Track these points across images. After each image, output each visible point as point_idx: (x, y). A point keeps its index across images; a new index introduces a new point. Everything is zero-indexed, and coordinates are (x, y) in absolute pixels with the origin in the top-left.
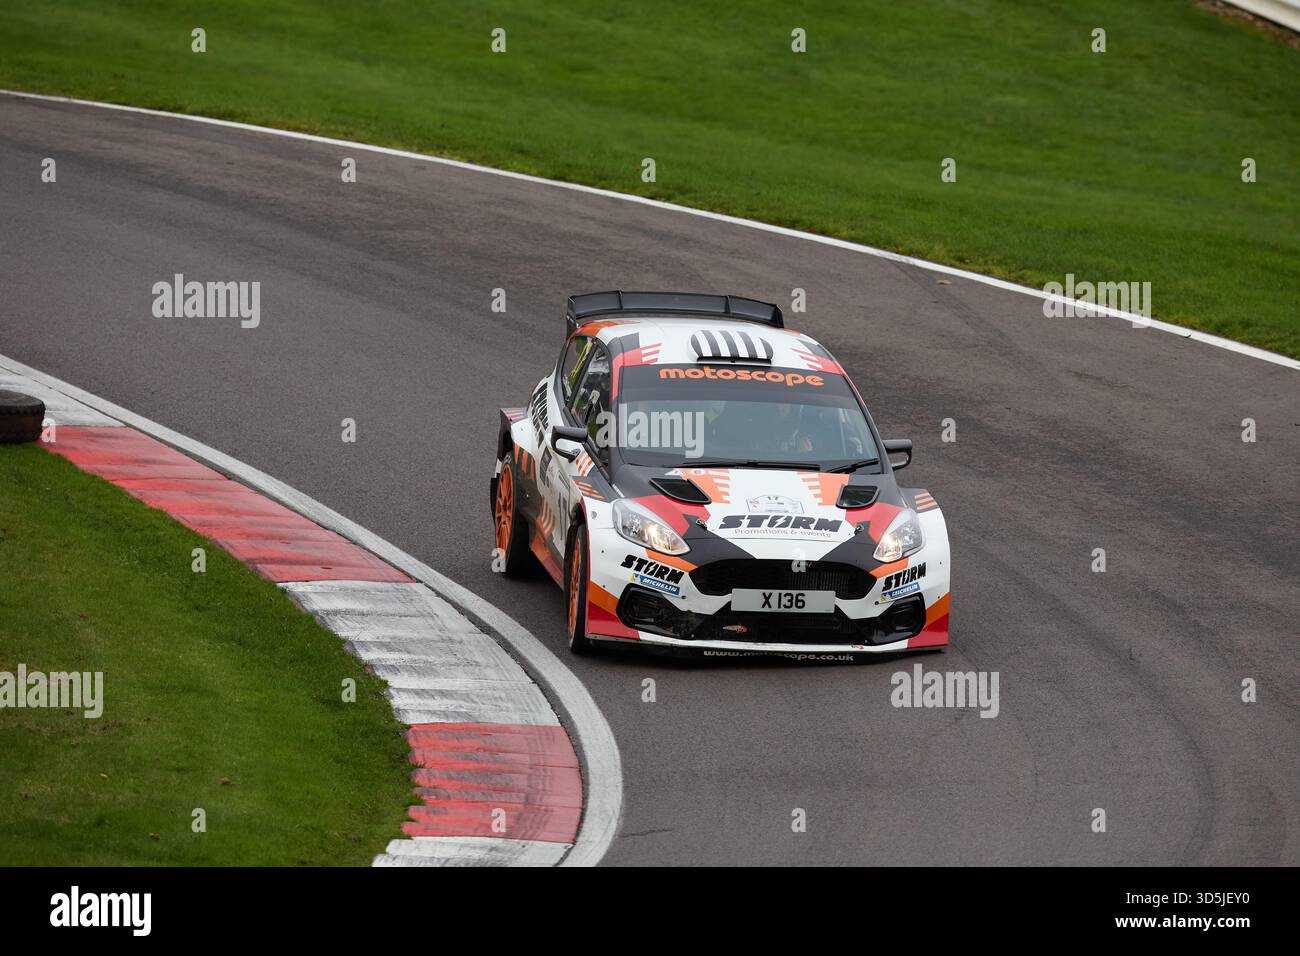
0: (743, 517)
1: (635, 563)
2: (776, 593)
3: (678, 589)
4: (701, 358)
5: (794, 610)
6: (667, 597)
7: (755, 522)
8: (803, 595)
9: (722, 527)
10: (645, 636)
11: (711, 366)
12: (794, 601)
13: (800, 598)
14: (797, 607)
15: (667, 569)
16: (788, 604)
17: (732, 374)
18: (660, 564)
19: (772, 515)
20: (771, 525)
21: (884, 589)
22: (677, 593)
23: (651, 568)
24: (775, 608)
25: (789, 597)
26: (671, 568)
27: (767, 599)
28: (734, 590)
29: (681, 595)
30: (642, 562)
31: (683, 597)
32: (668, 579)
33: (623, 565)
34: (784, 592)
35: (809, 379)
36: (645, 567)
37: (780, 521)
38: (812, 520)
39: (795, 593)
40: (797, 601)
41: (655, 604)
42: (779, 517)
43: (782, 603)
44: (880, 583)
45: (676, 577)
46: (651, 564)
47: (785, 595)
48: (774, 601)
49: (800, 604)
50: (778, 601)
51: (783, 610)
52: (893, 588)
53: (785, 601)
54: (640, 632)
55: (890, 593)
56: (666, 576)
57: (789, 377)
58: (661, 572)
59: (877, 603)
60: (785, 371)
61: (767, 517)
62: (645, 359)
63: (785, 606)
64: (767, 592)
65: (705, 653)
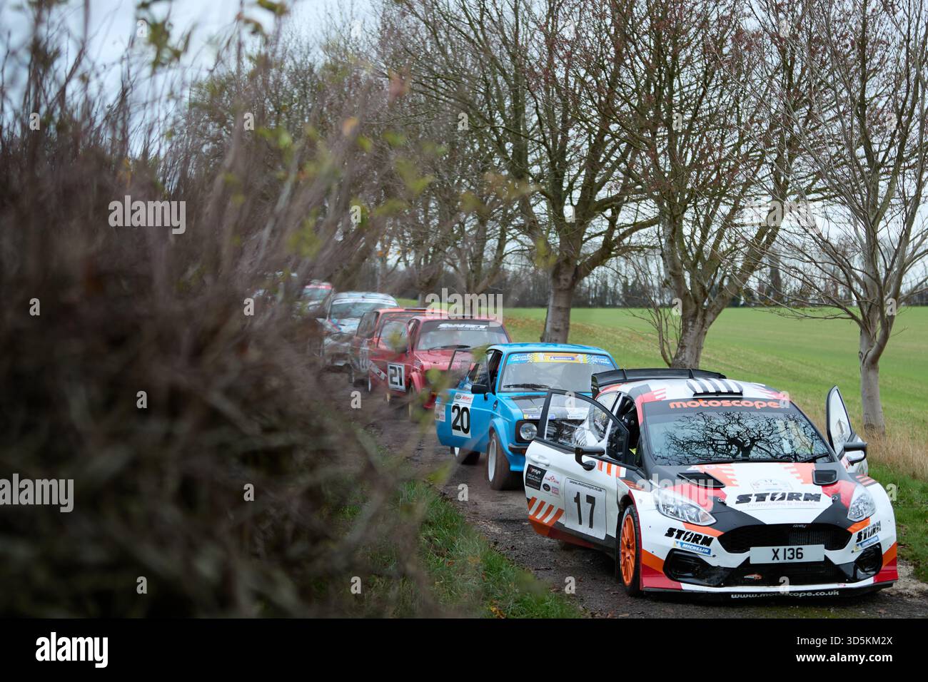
0: (751, 495)
1: (675, 533)
2: (782, 548)
3: (710, 550)
4: (696, 394)
5: (795, 560)
6: (702, 557)
7: (761, 498)
8: (801, 549)
9: (737, 503)
10: (686, 587)
11: (703, 399)
12: (795, 554)
13: (799, 551)
14: (798, 558)
15: (700, 536)
16: (791, 556)
17: (718, 403)
18: (695, 533)
19: (771, 492)
20: (773, 499)
21: (858, 541)
22: (709, 553)
23: (688, 536)
24: (781, 560)
25: (791, 551)
26: (703, 535)
27: (776, 553)
28: (751, 548)
29: (712, 554)
30: (680, 532)
31: (714, 556)
32: (701, 544)
33: (666, 535)
34: (787, 547)
35: (770, 404)
36: (683, 535)
37: (778, 496)
38: (801, 495)
39: (795, 547)
40: (798, 553)
41: (692, 562)
42: (776, 494)
43: (787, 556)
44: (855, 536)
45: (707, 541)
46: (688, 533)
47: (789, 550)
48: (780, 554)
49: (800, 556)
50: (783, 554)
51: (787, 561)
52: (863, 540)
53: (789, 554)
54: (682, 584)
55: (861, 544)
56: (700, 541)
57: (757, 403)
58: (696, 539)
59: (853, 552)
60: (753, 400)
61: (768, 494)
62: (657, 398)
63: (789, 558)
64: (776, 548)
65: (732, 596)
